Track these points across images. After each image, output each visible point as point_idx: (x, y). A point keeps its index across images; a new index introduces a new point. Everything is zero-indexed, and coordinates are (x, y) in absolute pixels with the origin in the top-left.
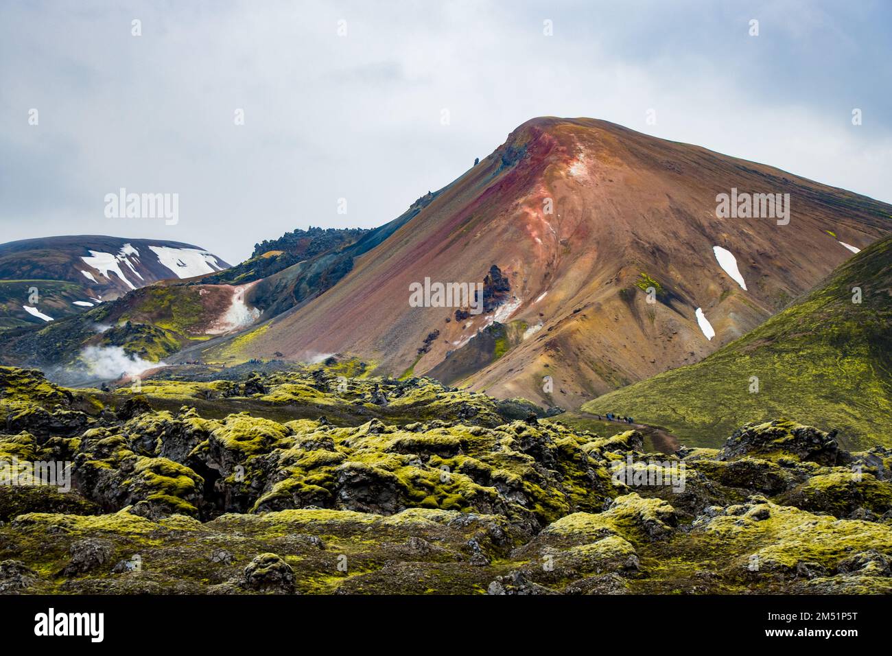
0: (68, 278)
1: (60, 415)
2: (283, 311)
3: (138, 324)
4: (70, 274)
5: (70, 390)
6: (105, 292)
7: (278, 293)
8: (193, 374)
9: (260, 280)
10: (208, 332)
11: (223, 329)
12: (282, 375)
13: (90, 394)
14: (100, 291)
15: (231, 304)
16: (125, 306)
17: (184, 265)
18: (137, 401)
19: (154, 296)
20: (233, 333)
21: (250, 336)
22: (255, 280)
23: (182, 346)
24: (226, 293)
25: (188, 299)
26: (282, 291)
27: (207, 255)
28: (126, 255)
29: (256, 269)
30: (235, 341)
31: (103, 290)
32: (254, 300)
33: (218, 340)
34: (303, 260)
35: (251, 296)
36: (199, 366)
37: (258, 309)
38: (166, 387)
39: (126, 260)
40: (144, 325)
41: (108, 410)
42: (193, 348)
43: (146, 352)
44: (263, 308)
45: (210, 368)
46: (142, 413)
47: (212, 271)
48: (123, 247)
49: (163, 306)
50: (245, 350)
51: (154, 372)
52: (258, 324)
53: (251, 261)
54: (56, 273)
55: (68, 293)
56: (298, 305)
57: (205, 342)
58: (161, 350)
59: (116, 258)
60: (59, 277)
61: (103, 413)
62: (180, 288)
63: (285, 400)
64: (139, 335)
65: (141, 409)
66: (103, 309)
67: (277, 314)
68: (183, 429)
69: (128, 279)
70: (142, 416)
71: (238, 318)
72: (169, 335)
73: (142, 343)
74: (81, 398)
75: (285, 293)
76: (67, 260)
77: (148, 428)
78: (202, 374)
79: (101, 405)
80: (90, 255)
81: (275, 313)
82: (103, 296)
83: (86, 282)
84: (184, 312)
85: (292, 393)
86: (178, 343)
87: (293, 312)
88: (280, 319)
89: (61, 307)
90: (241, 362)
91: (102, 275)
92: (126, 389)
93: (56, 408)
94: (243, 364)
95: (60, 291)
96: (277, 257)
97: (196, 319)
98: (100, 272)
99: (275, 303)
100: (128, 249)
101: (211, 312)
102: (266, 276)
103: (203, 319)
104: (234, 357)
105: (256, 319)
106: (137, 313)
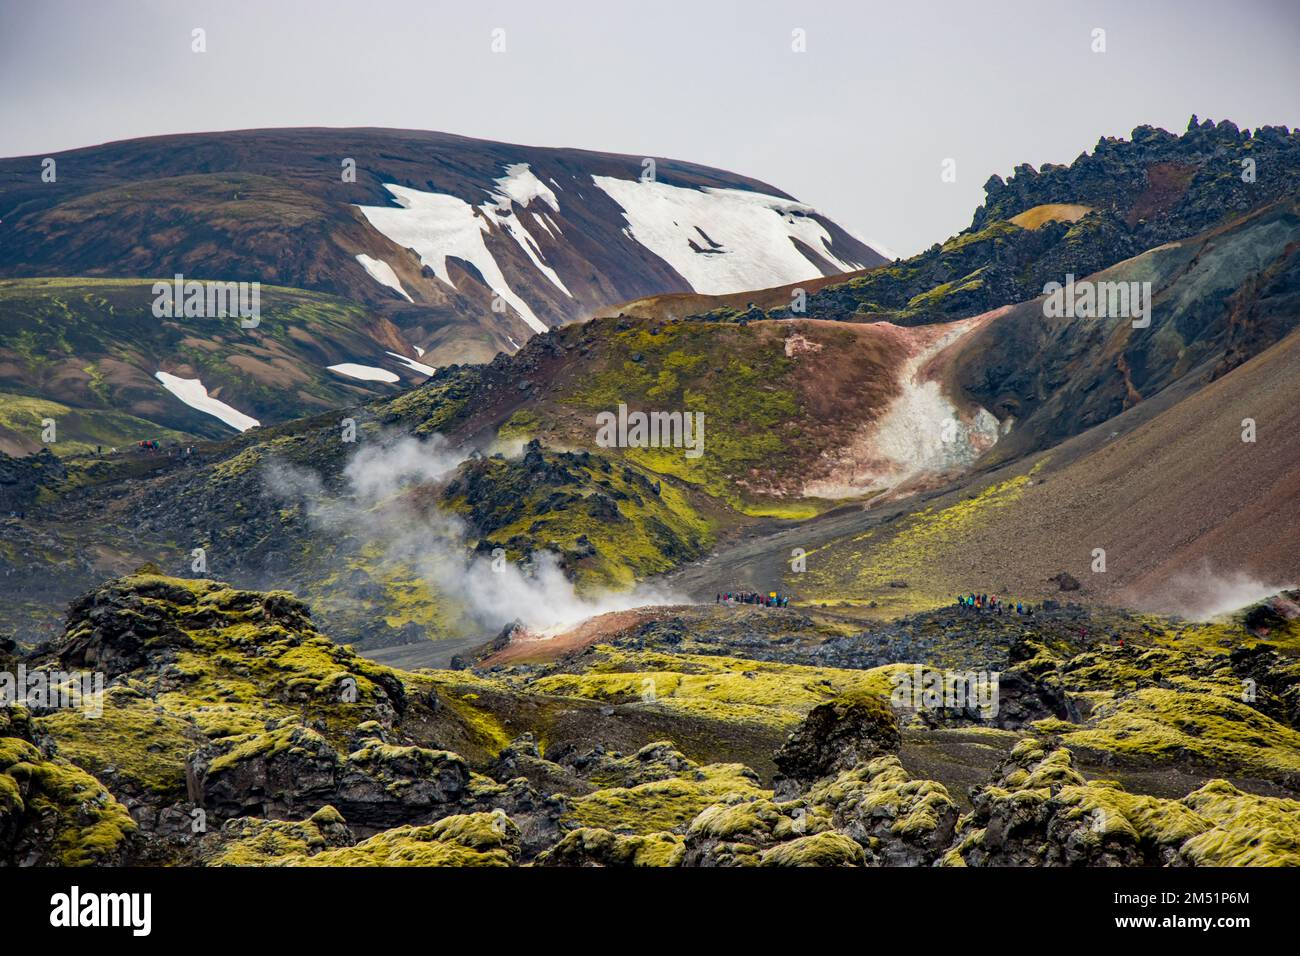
0: (313, 279)
1: (375, 761)
2: (1083, 426)
3: (564, 450)
4: (319, 266)
5: (398, 673)
6: (437, 335)
7: (1069, 358)
8: (757, 639)
9: (1005, 310)
10: (811, 490)
11: (867, 483)
12: (1118, 656)
13: (458, 692)
14: (420, 329)
15: (896, 392)
16: (523, 384)
17: (715, 248)
18: (850, 712)
19: (623, 351)
20: (900, 497)
21: (963, 512)
22: (984, 309)
23: (720, 535)
24: (880, 350)
25: (746, 370)
26: (1085, 351)
27: (798, 214)
28: (514, 203)
29: (990, 268)
30: (908, 527)
31: (431, 328)
32: (980, 379)
33: (848, 522)
34: (1163, 239)
35: (969, 366)
36: (780, 612)
37: (994, 413)
38: (716, 679)
39: (513, 221)
40: (586, 456)
41: (529, 751)
42: (756, 546)
43: (593, 552)
44: (1011, 409)
45: (817, 620)
46: (869, 756)
47: (813, 273)
48: (503, 174)
49: (653, 391)
50: (946, 560)
51: (622, 627)
52: (994, 468)
53: (973, 238)
54: (270, 259)
55: (312, 332)
56: (1138, 406)
57: (797, 525)
58: (644, 547)
59: (478, 213)
60: (280, 275)
61: (511, 762)
62: (718, 330)
63: (1152, 750)
64: (568, 490)
65: (868, 743)
66: (446, 394)
67: (1063, 435)
68: (1061, 824)
69: (519, 290)
70: (872, 766)
71: (919, 443)
72: (673, 497)
73: (581, 520)
74: (430, 702)
75: (1095, 360)
76: (310, 215)
77: (902, 812)
78: (790, 641)
79: (497, 733)
80: (389, 201)
81: (1055, 432)
82: (431, 347)
83: (370, 295)
84: (731, 413)
85: (1180, 723)
86: (703, 527)
87: (1122, 430)
88: (1075, 455)
89: (286, 382)
90: (932, 605)
91: (427, 272)
92: (573, 679)
93: (363, 733)
94: (941, 611)
95: (285, 325)
96: (1067, 226)
97: (771, 440)
98: (424, 262)
99: (1057, 395)
100: (522, 185)
101: (823, 419)
102: (1024, 298)
103: (795, 442)
104: (904, 586)
105: (985, 452)
106: (564, 411)
